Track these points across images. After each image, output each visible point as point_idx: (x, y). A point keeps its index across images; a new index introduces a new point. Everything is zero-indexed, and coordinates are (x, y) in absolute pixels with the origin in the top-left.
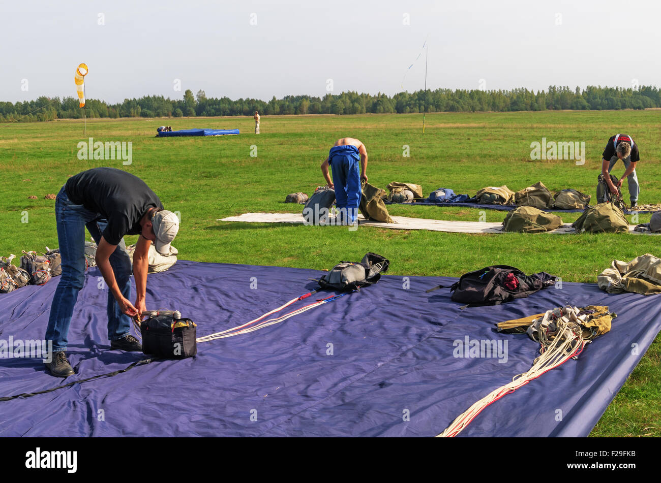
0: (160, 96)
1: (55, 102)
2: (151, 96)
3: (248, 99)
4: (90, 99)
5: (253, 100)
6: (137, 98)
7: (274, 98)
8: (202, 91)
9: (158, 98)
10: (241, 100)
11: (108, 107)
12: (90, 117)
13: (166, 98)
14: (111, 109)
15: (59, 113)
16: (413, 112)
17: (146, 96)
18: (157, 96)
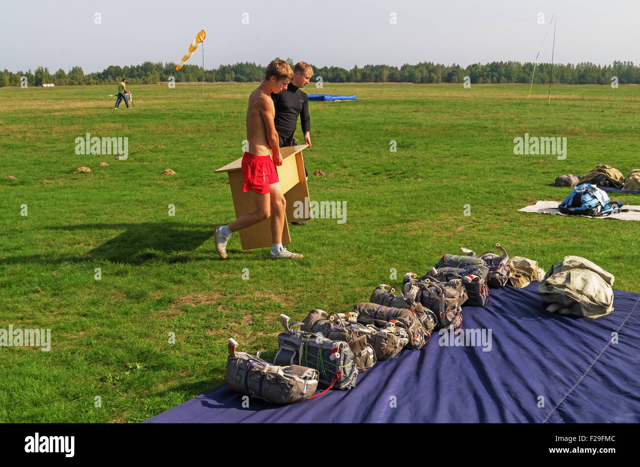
0: (252, 63)
1: (159, 67)
2: (244, 62)
3: (332, 67)
4: (189, 65)
5: (336, 68)
6: (231, 65)
7: (356, 67)
8: (290, 59)
9: (251, 64)
10: (326, 68)
11: (205, 72)
12: (189, 81)
13: (257, 65)
14: (207, 74)
15: (162, 77)
16: (486, 82)
17: (240, 63)
18: (249, 62)
